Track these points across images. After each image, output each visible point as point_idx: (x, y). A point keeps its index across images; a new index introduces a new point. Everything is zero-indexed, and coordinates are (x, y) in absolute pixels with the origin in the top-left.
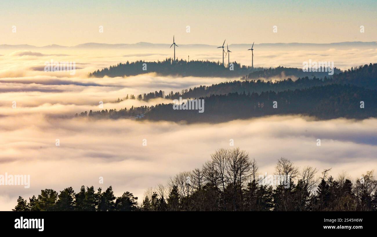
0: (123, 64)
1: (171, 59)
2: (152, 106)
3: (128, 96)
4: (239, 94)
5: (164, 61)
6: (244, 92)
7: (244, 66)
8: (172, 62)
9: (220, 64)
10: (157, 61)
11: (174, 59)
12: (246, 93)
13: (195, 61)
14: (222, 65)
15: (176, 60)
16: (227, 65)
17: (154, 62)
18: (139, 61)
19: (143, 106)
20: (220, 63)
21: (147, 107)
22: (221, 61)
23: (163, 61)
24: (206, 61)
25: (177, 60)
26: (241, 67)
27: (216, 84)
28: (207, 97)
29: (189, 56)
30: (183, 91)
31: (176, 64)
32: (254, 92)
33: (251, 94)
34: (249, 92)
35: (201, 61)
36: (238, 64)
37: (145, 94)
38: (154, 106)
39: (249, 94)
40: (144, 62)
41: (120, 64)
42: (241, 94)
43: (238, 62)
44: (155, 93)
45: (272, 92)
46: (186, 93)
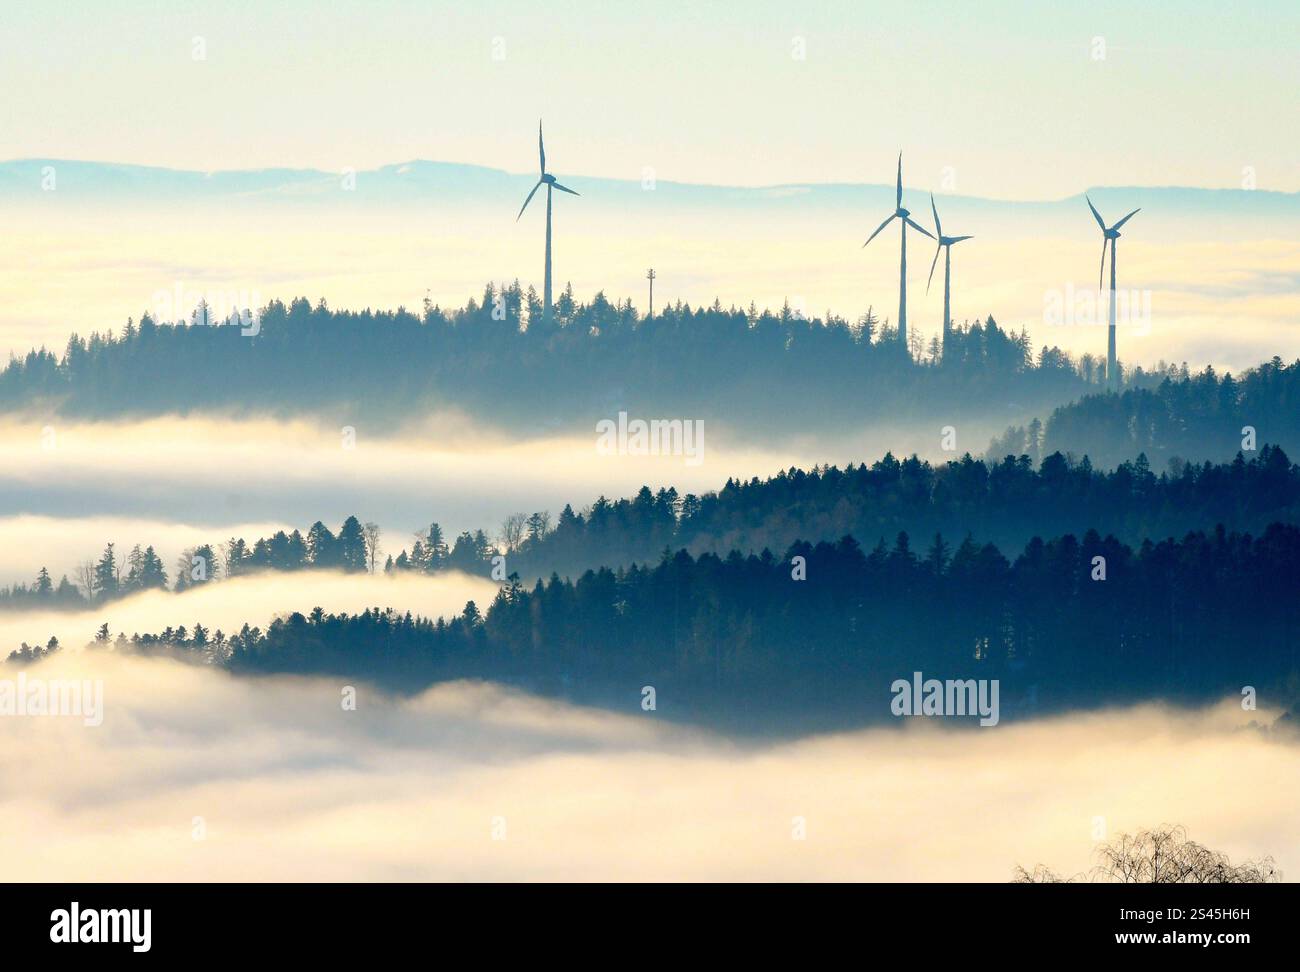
0: (165, 328)
1: (525, 290)
2: (246, 628)
3: (111, 558)
4: (867, 549)
5: (472, 304)
6: (903, 540)
7: (1051, 356)
8: (525, 314)
9: (875, 339)
10: (418, 310)
11: (540, 295)
12: (912, 547)
13: (694, 310)
14: (896, 342)
15: (555, 299)
16: (927, 345)
17: (401, 310)
18: (288, 304)
19: (182, 629)
20: (878, 328)
21: (210, 638)
22: (886, 316)
23: (465, 306)
24: (776, 311)
25: (566, 301)
26: (1035, 358)
27: (755, 480)
28: (639, 569)
29: (651, 277)
30: (511, 524)
31: (556, 327)
32: (970, 535)
33: (953, 550)
34: (938, 537)
35: (742, 313)
36: (1009, 336)
37: (241, 542)
38: (256, 630)
39: (938, 550)
40: (322, 309)
41: (147, 322)
42: (879, 551)
43: (1009, 327)
44: (310, 534)
45: (1103, 539)
46: (534, 537)
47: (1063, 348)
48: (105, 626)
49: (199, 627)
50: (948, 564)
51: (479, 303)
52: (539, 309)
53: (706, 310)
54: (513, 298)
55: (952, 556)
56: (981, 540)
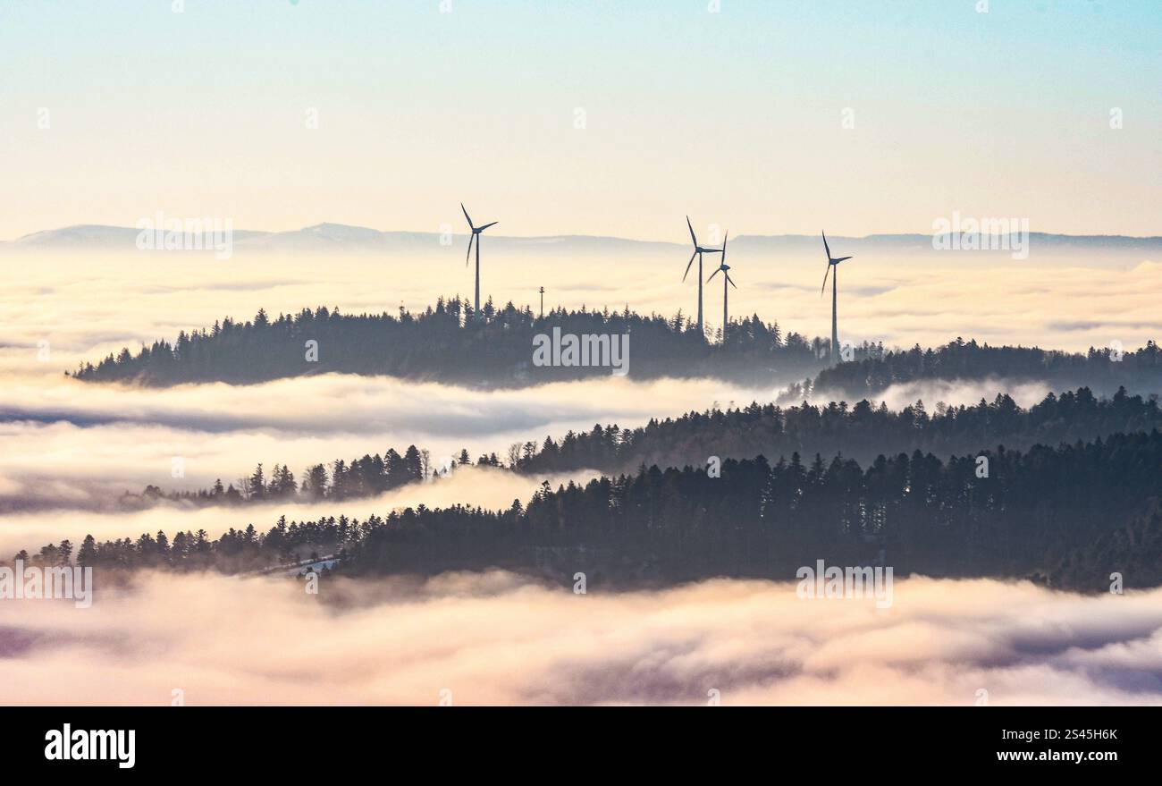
0: (239, 326)
1: (462, 300)
2: (373, 517)
3: (261, 473)
4: (772, 463)
5: (429, 310)
6: (796, 456)
7: (794, 339)
8: (463, 316)
9: (683, 329)
10: (396, 314)
11: (472, 304)
12: (802, 462)
13: (569, 312)
14: (697, 332)
15: (482, 307)
16: (715, 333)
17: (385, 314)
18: (314, 310)
20: (684, 322)
21: (349, 524)
22: (690, 315)
23: (425, 310)
24: (620, 314)
25: (489, 308)
26: (783, 341)
27: (668, 419)
28: (626, 478)
29: (542, 292)
30: (513, 449)
31: (483, 323)
32: (839, 454)
33: (827, 464)
34: (818, 455)
35: (599, 314)
36: (767, 327)
37: (342, 462)
38: (379, 518)
39: (818, 463)
40: (336, 315)
41: (227, 323)
42: (780, 465)
43: (766, 321)
44: (387, 457)
45: (925, 456)
46: (527, 457)
47: (801, 334)
48: (283, 517)
49: (343, 517)
50: (824, 473)
51: (434, 310)
52: (471, 312)
53: (576, 312)
54: (455, 305)
55: (827, 468)
56: (846, 457)
